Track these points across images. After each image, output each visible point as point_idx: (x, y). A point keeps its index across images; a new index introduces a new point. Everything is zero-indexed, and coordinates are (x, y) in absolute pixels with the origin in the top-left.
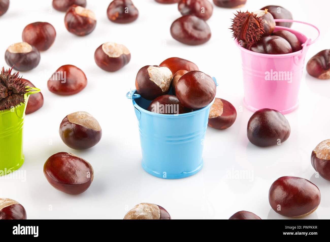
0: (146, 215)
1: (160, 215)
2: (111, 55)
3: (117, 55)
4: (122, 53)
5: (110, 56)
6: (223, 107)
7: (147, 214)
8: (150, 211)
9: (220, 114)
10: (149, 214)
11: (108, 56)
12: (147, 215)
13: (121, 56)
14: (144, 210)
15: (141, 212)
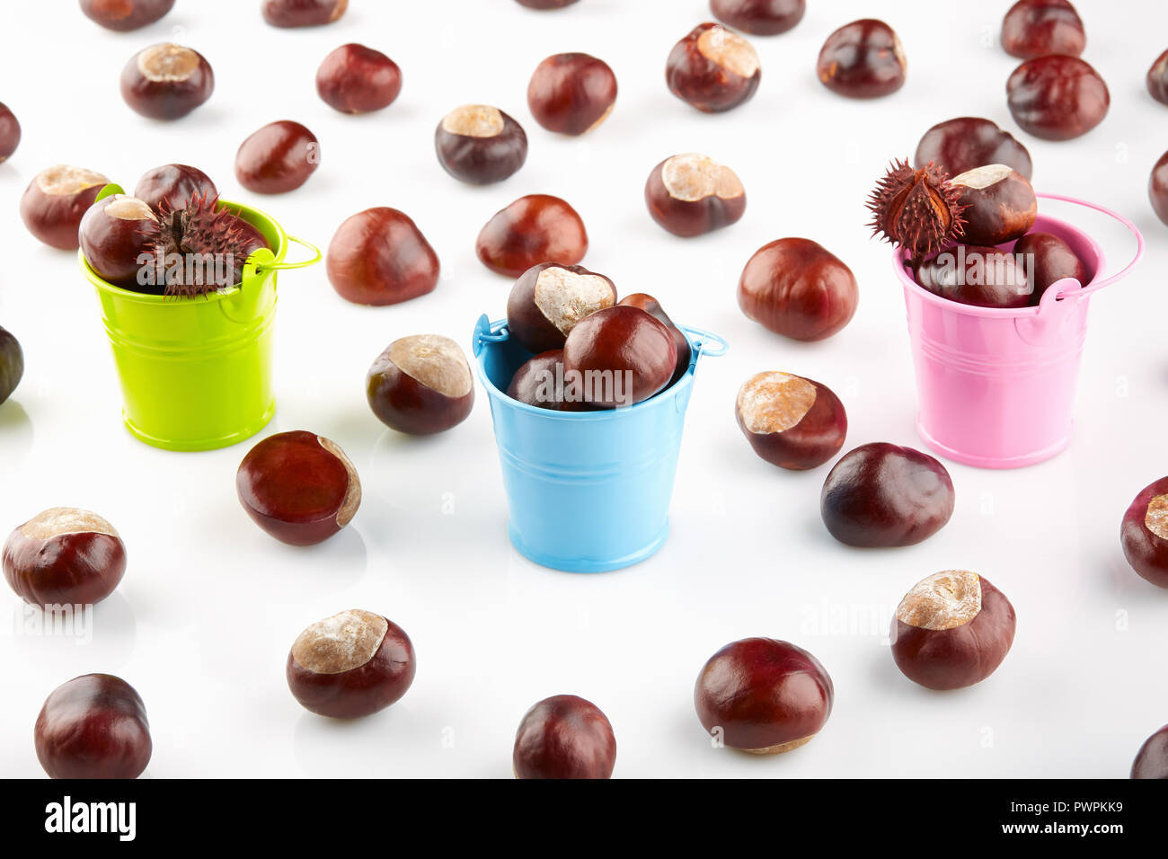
0: (338, 642)
1: (375, 650)
2: (677, 193)
3: (692, 195)
4: (708, 192)
5: (674, 194)
6: (807, 409)
7: (343, 640)
8: (354, 635)
9: (781, 427)
10: (349, 641)
11: (668, 193)
12: (342, 643)
13: (702, 200)
14: (342, 628)
15: (332, 631)
